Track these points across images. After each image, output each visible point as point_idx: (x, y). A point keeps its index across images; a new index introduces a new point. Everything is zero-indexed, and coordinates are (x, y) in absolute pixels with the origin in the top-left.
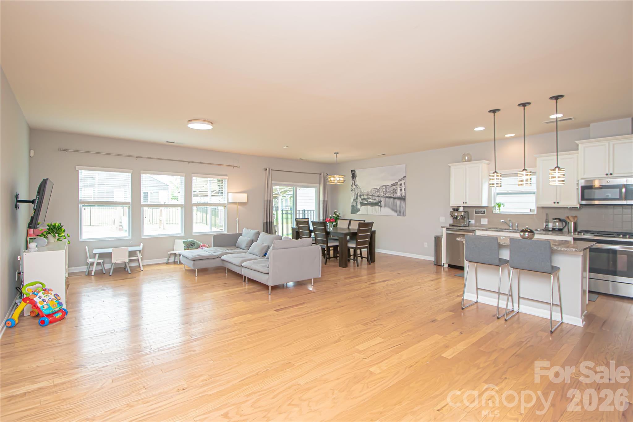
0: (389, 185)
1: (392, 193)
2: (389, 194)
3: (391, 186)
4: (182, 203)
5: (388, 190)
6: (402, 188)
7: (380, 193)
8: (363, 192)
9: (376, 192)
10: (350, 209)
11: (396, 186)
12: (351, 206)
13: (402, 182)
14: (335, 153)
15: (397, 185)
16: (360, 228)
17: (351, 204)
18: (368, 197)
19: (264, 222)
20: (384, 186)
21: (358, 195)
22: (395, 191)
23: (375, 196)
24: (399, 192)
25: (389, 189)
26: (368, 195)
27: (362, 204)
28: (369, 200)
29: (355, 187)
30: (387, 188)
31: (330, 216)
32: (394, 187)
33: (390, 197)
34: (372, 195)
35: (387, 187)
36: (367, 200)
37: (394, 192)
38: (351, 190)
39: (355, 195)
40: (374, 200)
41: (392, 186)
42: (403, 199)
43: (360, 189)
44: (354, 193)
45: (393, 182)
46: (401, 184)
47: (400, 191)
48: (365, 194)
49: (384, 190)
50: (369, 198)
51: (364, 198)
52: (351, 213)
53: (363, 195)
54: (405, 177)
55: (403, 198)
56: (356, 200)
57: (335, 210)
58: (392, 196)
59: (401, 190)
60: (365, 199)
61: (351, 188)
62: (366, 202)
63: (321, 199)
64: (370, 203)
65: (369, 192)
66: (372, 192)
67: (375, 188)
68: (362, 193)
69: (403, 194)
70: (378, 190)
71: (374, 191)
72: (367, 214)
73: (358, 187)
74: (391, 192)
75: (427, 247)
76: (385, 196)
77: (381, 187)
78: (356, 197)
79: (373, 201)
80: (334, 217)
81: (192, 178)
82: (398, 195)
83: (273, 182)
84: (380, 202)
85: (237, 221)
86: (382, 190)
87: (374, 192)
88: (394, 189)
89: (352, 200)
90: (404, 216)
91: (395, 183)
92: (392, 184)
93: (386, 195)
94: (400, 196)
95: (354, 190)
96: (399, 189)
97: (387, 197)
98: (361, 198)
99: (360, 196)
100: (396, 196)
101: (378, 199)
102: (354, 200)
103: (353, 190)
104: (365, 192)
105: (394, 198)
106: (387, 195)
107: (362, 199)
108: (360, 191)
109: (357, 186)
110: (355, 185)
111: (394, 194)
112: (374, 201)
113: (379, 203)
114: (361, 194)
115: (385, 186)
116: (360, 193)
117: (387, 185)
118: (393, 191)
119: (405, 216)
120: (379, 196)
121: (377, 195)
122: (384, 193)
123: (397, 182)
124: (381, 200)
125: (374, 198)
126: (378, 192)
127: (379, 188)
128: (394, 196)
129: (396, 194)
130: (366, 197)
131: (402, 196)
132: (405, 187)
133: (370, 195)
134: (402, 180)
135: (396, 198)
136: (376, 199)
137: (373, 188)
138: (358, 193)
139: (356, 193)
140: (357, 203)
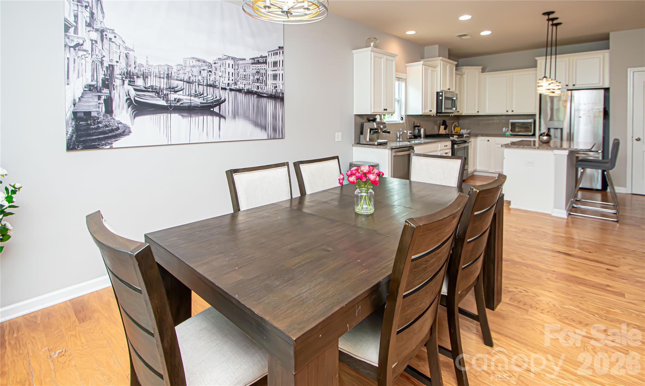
0: (244, 59)
1: (253, 82)
2: (245, 82)
3: (251, 61)
5: (241, 71)
6: (278, 72)
7: (218, 78)
8: (139, 62)
9: (204, 74)
11: (263, 66)
13: (277, 59)
15: (265, 63)
18: (167, 84)
20: (229, 57)
21: (117, 71)
22: (260, 78)
24: (270, 82)
25: (245, 71)
26: (169, 77)
28: (173, 96)
30: (238, 65)
32: (259, 66)
33: (250, 92)
34: (186, 79)
35: (241, 62)
37: (258, 79)
39: (95, 70)
40: (196, 96)
41: (252, 64)
42: (278, 98)
43: (126, 48)
44: (87, 64)
46: (275, 64)
47: (274, 79)
48: (156, 71)
49: (231, 71)
50: (173, 90)
51: (147, 84)
53: (145, 77)
54: (283, 47)
55: (280, 96)
56: (106, 91)
58: (255, 90)
59: (275, 77)
62: (163, 103)
64: (178, 104)
65: (175, 70)
66: (188, 69)
67: (198, 60)
69: (280, 87)
70: (210, 65)
71: (194, 67)
76: (233, 87)
77: (219, 59)
79: (192, 98)
82: (269, 88)
84: (219, 103)
86: (223, 69)
87: (196, 71)
88: (258, 73)
90: (282, 138)
91: (262, 57)
92: (253, 59)
93: (236, 84)
94: (274, 90)
95: (87, 46)
96: (270, 73)
97: (240, 91)
98: (131, 83)
99: (129, 77)
100: (265, 91)
101: (211, 95)
102: (91, 88)
104: (150, 63)
105: (260, 95)
106: (240, 86)
107: (135, 90)
108: (126, 55)
111: (258, 84)
112: (197, 101)
113: (216, 106)
114: (132, 69)
115: (233, 59)
116: (128, 65)
117: (238, 57)
118: (256, 77)
119: (285, 138)
120: (214, 86)
121: (205, 81)
122: (231, 79)
123: (266, 57)
124: (223, 99)
125: (193, 92)
126: (210, 71)
127: (215, 63)
128: (259, 91)
129: (264, 84)
130: (162, 84)
131: (277, 90)
132: (282, 72)
133: (181, 80)
134: (277, 54)
135: (265, 95)
136: (205, 95)
137: (194, 58)
138: (115, 63)
139: (102, 63)
140: (109, 102)
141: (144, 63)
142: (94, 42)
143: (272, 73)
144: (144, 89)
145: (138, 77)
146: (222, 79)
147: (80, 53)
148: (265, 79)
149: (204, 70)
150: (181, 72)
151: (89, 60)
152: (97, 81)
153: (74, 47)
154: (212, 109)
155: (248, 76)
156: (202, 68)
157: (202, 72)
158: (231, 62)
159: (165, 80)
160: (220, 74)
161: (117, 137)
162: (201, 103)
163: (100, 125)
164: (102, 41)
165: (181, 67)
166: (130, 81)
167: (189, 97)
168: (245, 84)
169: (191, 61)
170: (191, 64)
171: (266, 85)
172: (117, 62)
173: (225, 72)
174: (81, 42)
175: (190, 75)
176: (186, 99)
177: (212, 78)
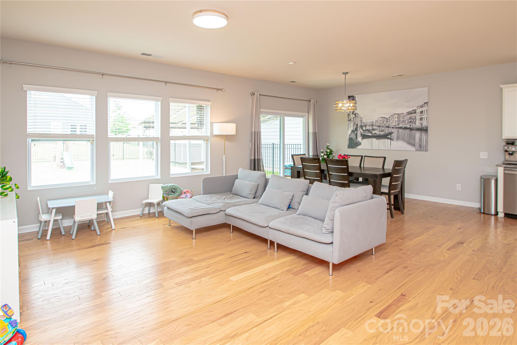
0: (403, 113)
1: (408, 123)
2: (403, 124)
3: (406, 114)
4: (158, 137)
5: (401, 119)
6: (423, 116)
7: (390, 123)
8: (365, 121)
9: (385, 122)
10: (347, 143)
11: (414, 115)
12: (348, 138)
13: (423, 109)
14: (343, 73)
15: (415, 113)
16: (396, 168)
17: (348, 137)
18: (372, 128)
19: (251, 160)
20: (395, 114)
21: (359, 125)
22: (412, 121)
23: (383, 127)
24: (418, 122)
25: (403, 119)
26: (372, 125)
27: (364, 137)
28: (374, 132)
29: (354, 116)
30: (400, 117)
31: (322, 150)
32: (411, 115)
33: (406, 128)
34: (378, 125)
35: (401, 115)
36: (372, 132)
37: (410, 122)
38: (348, 120)
39: (354, 126)
40: (381, 131)
41: (407, 115)
42: (424, 130)
43: (361, 118)
44: (352, 124)
45: (410, 110)
46: (422, 112)
48: (369, 124)
49: (396, 119)
50: (374, 130)
51: (367, 129)
52: (348, 148)
53: (366, 126)
54: (427, 103)
55: (425, 128)
56: (356, 132)
57: (328, 144)
58: (409, 127)
59: (421, 119)
60: (368, 131)
61: (348, 118)
62: (370, 135)
63: (311, 130)
64: (375, 135)
65: (374, 123)
66: (379, 122)
67: (383, 118)
68: (365, 123)
69: (425, 124)
70: (387, 119)
71: (381, 120)
72: (371, 149)
73: (359, 116)
74: (407, 121)
75: (460, 189)
76: (397, 127)
77: (391, 116)
78: (356, 129)
79: (380, 132)
80: (328, 152)
81: (170, 103)
82: (418, 124)
83: (262, 110)
84: (391, 134)
85: (224, 158)
86: (392, 119)
87: (382, 122)
88: (410, 118)
89: (349, 132)
90: (425, 151)
91: (413, 110)
92: (408, 112)
93: (398, 125)
94: (421, 126)
95: (352, 119)
96: (418, 117)
97: (400, 128)
98: (362, 129)
99: (361, 127)
100: (414, 127)
101: (387, 131)
102: (353, 131)
103: (350, 119)
104: (367, 121)
105: (411, 129)
106: (401, 125)
107: (363, 131)
108: (361, 120)
109: (357, 115)
110: (354, 113)
111: (410, 124)
112: (382, 133)
113: (389, 135)
114: (362, 124)
115: (398, 114)
117: (400, 113)
118: (409, 121)
119: (427, 151)
120: (388, 127)
121: (385, 125)
122: (396, 123)
123: (416, 110)
124: (392, 132)
125: (381, 130)
126: (387, 121)
127: (389, 118)
128: (411, 127)
129: (414, 123)
130: (370, 128)
131: (422, 126)
132: (427, 116)
133: (376, 126)
134: (423, 107)
135: (414, 129)
136: (385, 131)
137: (381, 117)
138: (358, 123)
139: (355, 124)
140: (356, 135)
141: (365, 122)
142: (353, 118)
143: (419, 117)
144: (365, 130)
145: (364, 127)
146: (392, 124)
147: (351, 122)
148: (414, 121)
149: (385, 121)
150: (376, 123)
151: (352, 123)
152: (354, 129)
153: (349, 120)
154: (387, 137)
155: (405, 121)
156: (384, 120)
157: (384, 122)
158: (396, 116)
159: (371, 127)
160: (391, 122)
161: (358, 145)
162: (383, 134)
163: (354, 142)
164: (355, 117)
165: (376, 121)
166: (362, 128)
167: (379, 132)
168: (403, 125)
169: (380, 119)
170: (380, 120)
171: (415, 124)
172: (359, 123)
173: (394, 120)
174: (351, 118)
175: (380, 124)
176: (378, 133)
177: (388, 124)
